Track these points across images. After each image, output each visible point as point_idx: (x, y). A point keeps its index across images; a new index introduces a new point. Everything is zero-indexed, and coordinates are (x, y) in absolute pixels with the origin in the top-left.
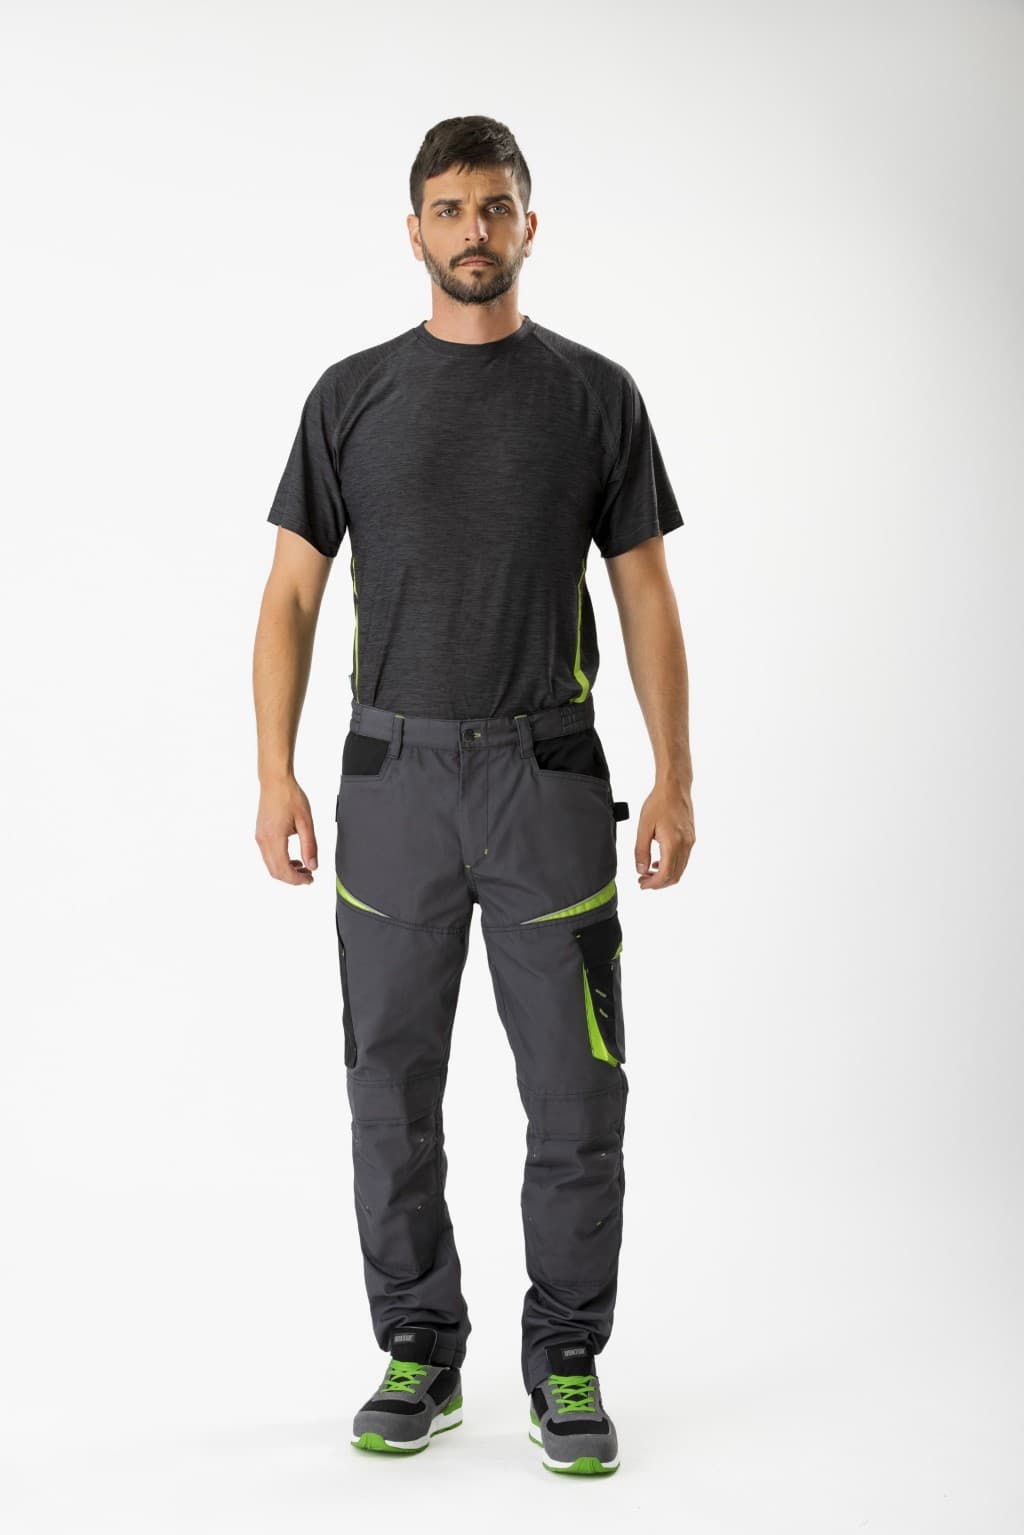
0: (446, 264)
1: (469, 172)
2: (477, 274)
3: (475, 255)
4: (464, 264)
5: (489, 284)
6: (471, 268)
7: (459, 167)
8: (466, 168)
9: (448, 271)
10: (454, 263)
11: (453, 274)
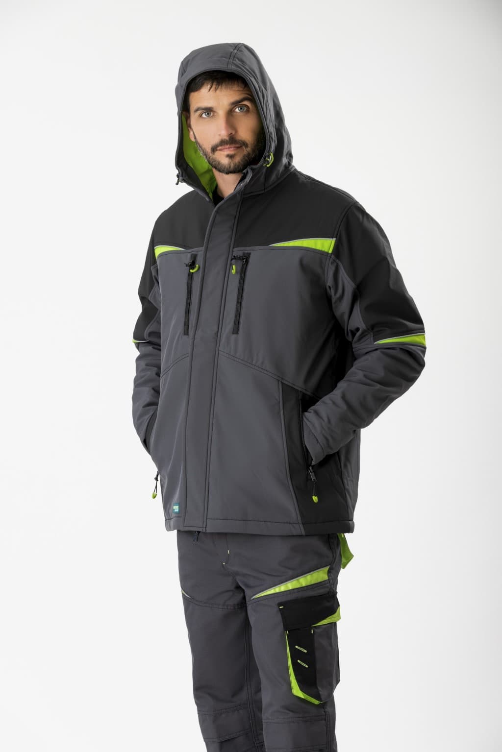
0: (209, 150)
1: (216, 90)
2: (231, 157)
3: (227, 144)
4: (220, 150)
5: (239, 162)
6: (227, 152)
7: (209, 86)
8: (214, 86)
9: (211, 155)
10: (214, 149)
11: (214, 156)
